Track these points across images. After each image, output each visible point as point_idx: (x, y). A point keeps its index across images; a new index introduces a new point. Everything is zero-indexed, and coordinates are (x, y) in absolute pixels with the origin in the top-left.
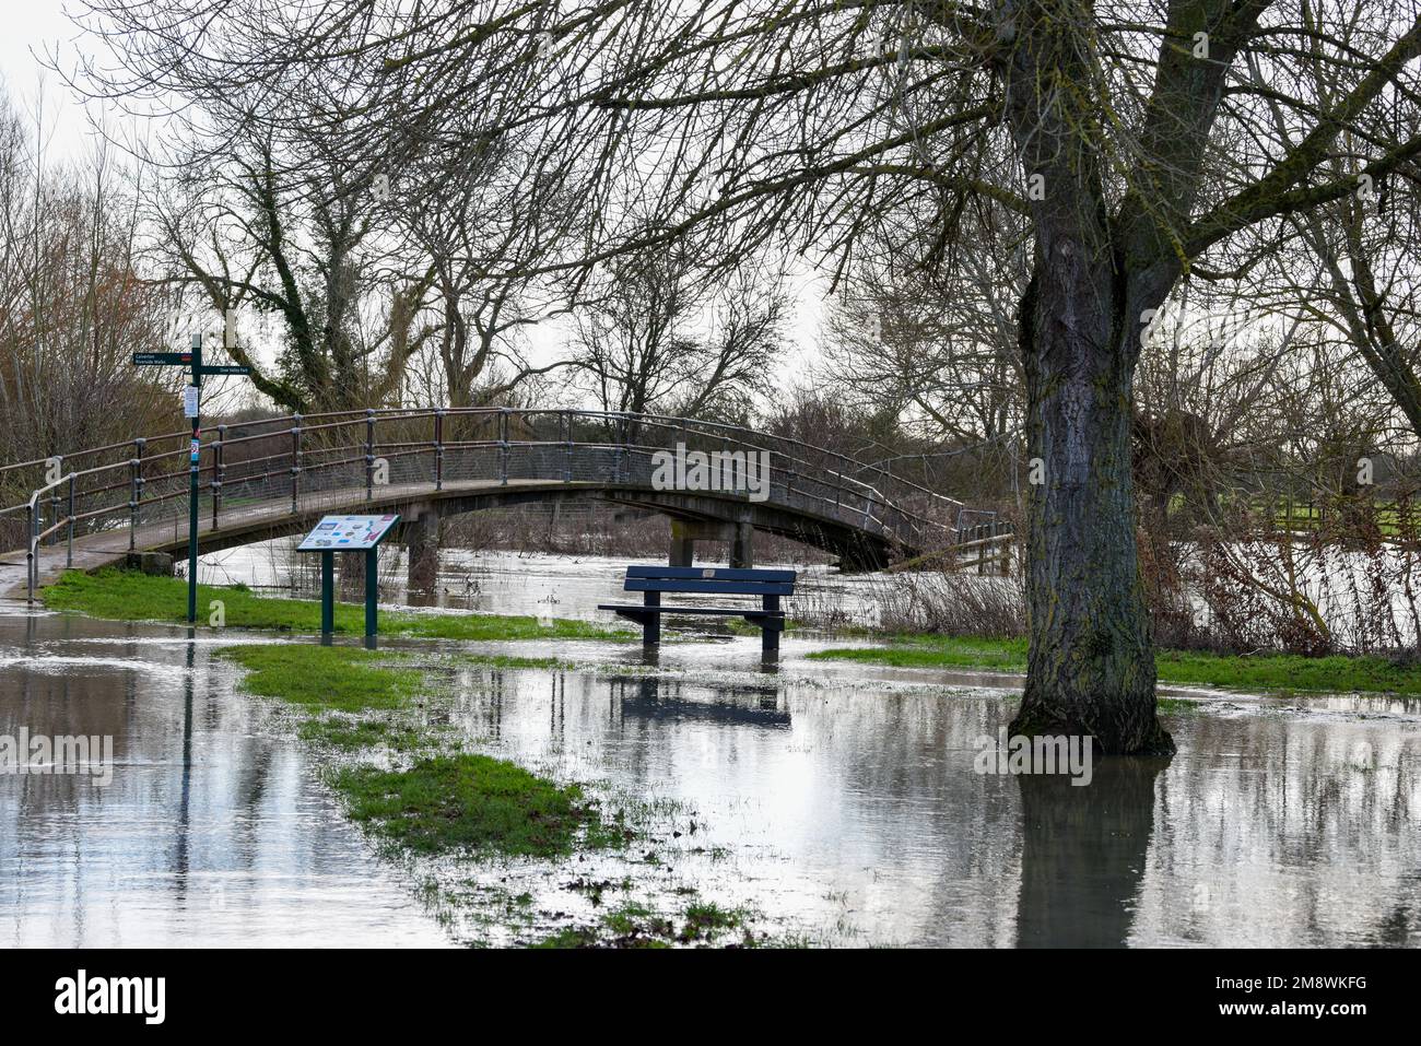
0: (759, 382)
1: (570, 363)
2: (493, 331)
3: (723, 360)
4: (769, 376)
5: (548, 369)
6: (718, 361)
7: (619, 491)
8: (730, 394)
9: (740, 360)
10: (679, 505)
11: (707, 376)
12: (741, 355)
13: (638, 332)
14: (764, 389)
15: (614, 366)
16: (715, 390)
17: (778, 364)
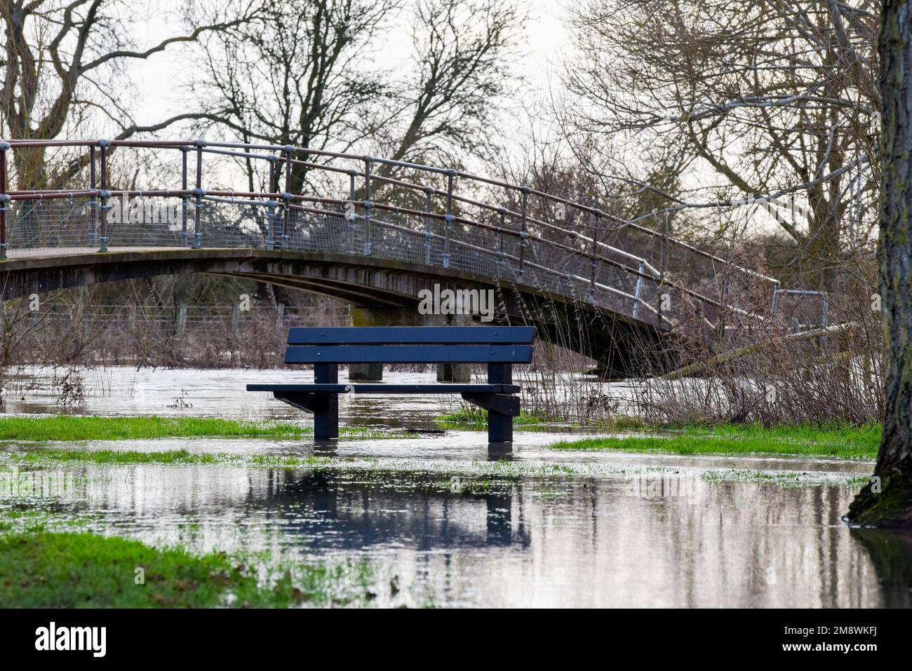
0: (474, 139)
1: (196, 116)
2: (78, 69)
3: (421, 109)
4: (489, 130)
5: (163, 126)
6: (414, 109)
7: (273, 261)
8: (432, 158)
9: (446, 106)
10: (361, 283)
11: (399, 131)
12: (447, 99)
13: (295, 67)
14: (481, 149)
15: (261, 118)
16: (411, 152)
17: (501, 113)
